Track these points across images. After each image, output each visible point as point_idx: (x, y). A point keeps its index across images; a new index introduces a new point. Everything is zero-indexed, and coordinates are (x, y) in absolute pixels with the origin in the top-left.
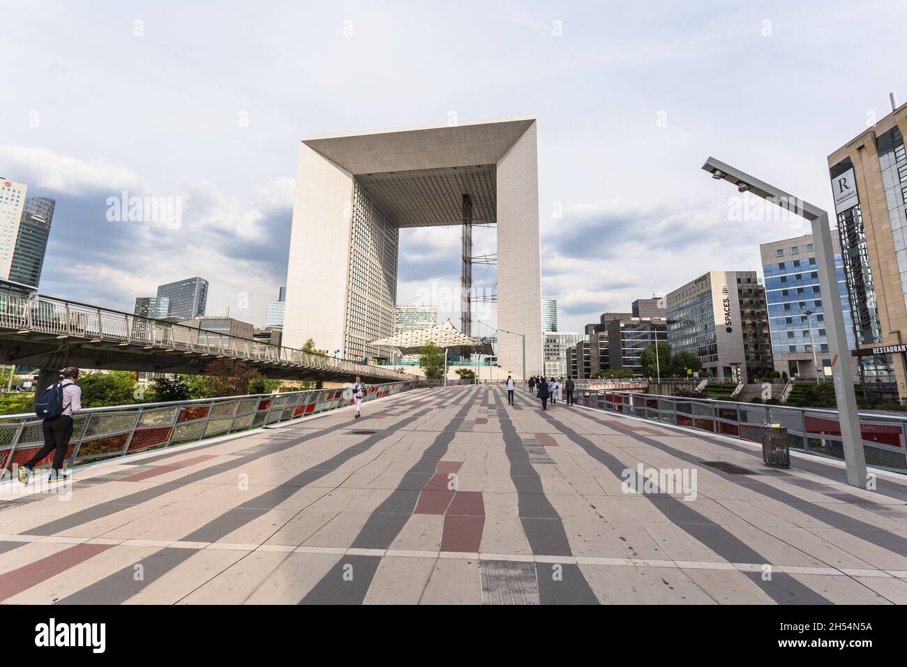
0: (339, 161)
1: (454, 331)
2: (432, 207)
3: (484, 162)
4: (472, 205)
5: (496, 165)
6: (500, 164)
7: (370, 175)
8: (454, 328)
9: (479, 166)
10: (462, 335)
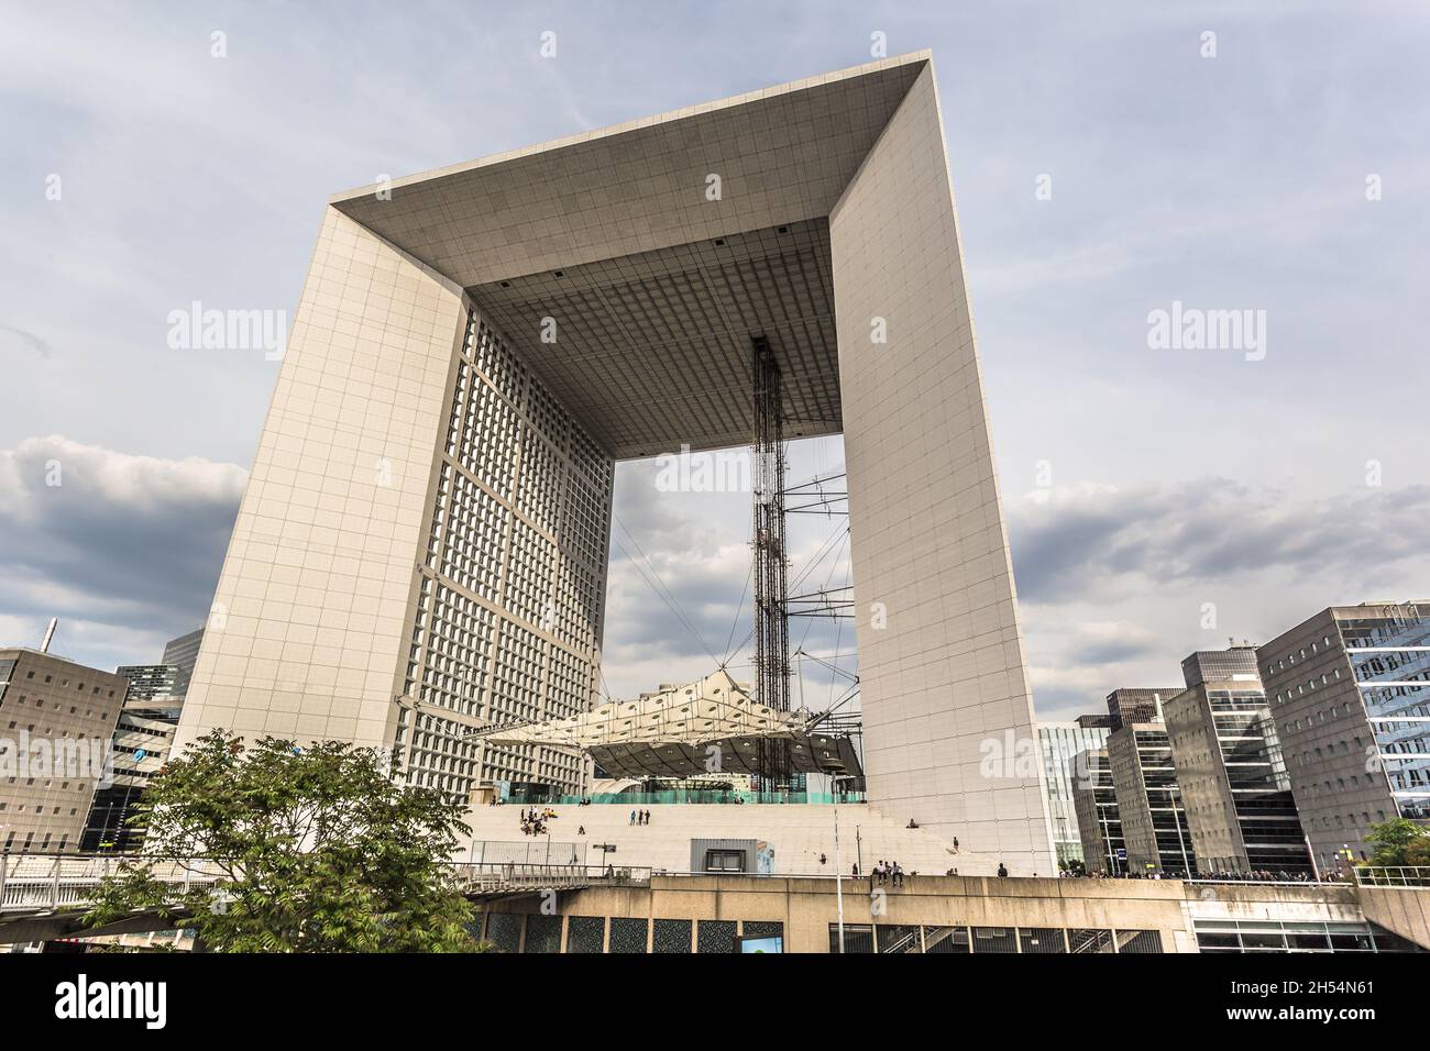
0: (427, 252)
1: (737, 696)
2: (682, 386)
3: (796, 214)
4: (779, 373)
5: (827, 218)
6: (836, 216)
7: (505, 284)
8: (735, 688)
9: (782, 229)
10: (758, 708)
